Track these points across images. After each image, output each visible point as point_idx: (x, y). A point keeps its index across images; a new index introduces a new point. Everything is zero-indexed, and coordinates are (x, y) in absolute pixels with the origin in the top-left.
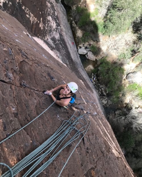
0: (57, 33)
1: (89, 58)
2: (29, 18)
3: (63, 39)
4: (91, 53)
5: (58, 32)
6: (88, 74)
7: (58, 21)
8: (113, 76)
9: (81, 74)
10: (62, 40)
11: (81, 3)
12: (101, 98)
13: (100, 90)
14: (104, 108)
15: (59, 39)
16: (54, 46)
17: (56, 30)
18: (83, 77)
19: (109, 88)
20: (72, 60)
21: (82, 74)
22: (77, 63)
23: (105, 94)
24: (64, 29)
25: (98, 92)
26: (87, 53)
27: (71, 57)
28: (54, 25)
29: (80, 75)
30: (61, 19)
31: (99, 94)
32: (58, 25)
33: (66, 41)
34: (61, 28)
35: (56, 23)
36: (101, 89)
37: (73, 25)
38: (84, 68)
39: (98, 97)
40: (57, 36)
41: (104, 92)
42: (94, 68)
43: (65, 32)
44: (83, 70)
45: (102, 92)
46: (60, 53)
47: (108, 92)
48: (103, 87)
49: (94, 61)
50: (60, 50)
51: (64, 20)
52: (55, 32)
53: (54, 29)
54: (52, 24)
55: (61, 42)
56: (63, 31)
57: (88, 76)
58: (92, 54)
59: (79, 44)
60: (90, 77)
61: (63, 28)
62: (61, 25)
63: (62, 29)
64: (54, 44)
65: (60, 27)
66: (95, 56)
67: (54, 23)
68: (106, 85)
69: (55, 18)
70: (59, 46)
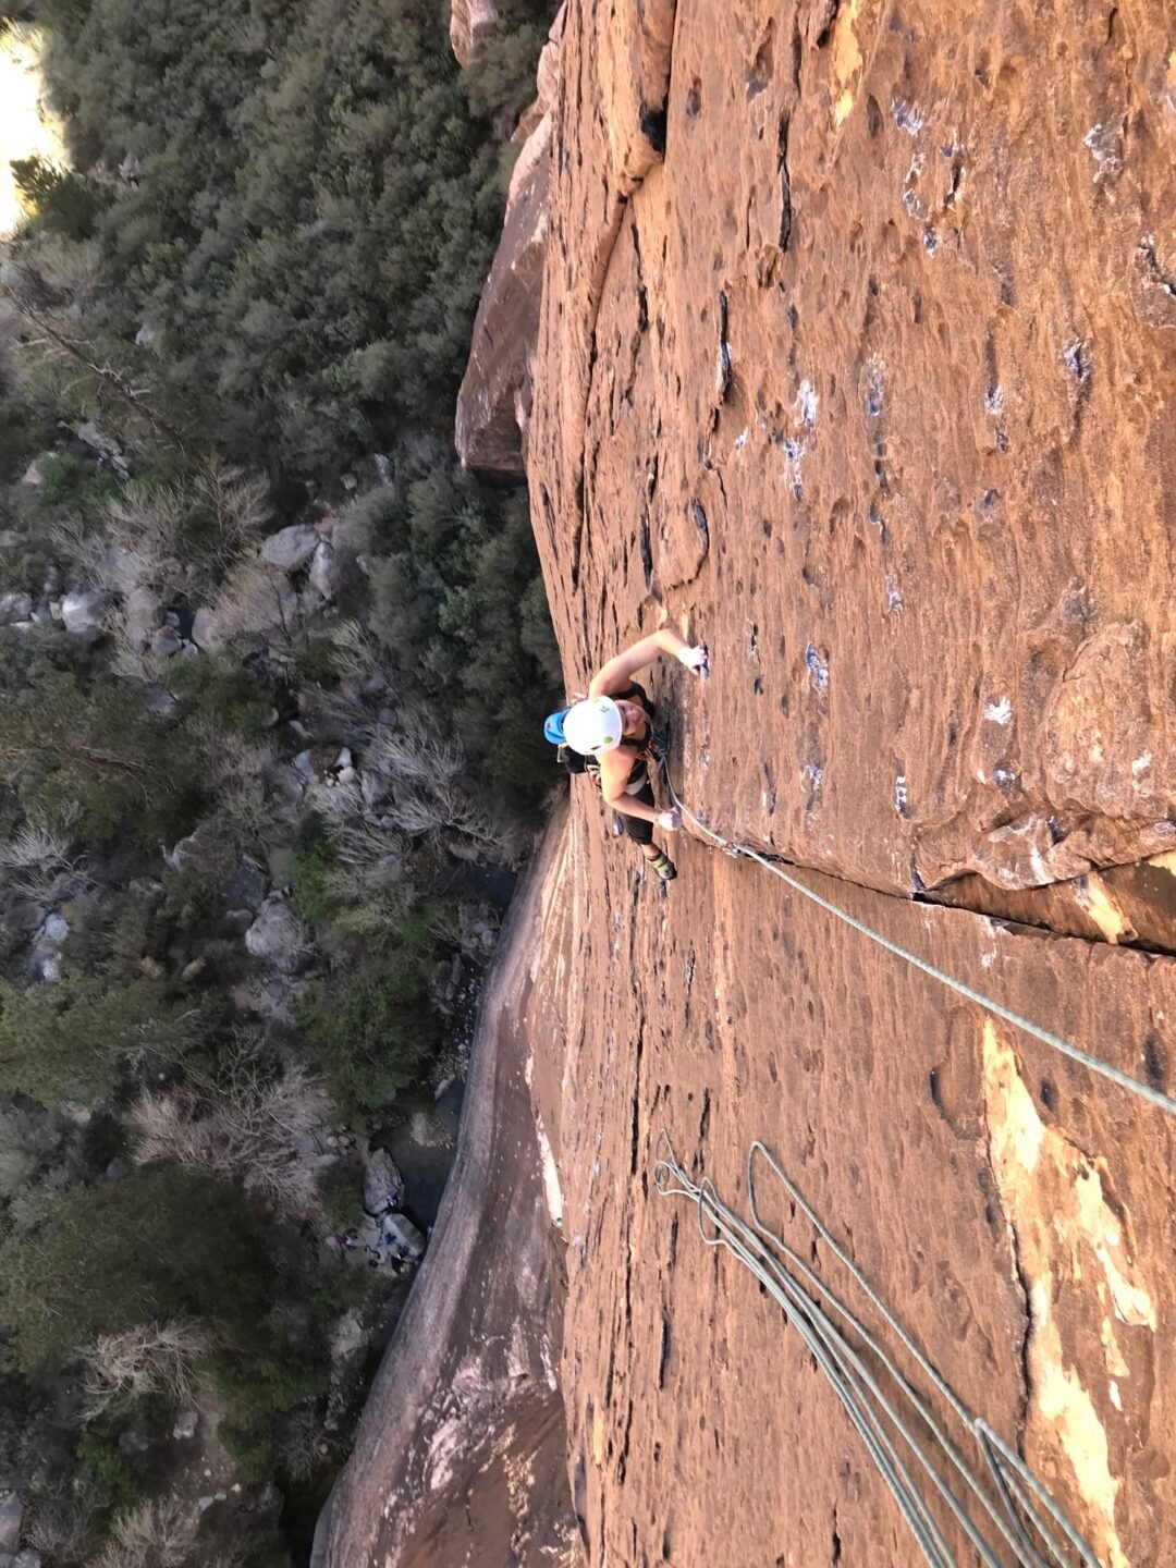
0: (457, 1392)
1: (396, 1180)
2: (533, 1472)
3: (450, 1349)
4: (369, 1197)
5: (449, 1398)
6: (458, 1110)
7: (411, 1454)
8: (365, 1017)
9: (495, 1128)
10: (459, 1343)
11: (221, 1496)
12: (487, 960)
13: (463, 996)
14: (506, 907)
15: (467, 1358)
16: (516, 1325)
17: (453, 1410)
18: (496, 1107)
19: (422, 981)
20: (485, 1220)
21: (489, 1123)
22: (472, 1195)
23: (457, 964)
24: (410, 1399)
25: (476, 994)
26: (390, 1210)
27: (478, 1237)
28: (446, 1440)
29: (499, 1126)
30: (389, 1463)
31: (478, 983)
32: (424, 1432)
33: (443, 1332)
34: (420, 1411)
35: (424, 1449)
36: (455, 999)
37: (342, 1410)
38: (454, 1151)
39: (498, 976)
40: (470, 1372)
41: (455, 979)
42: (409, 1118)
43: (413, 1381)
44: (467, 1144)
45: (464, 983)
46: (512, 1278)
47: (440, 964)
48: (444, 1001)
49: (387, 1150)
50: (501, 1294)
51: (370, 1458)
52: (466, 1401)
53: (458, 1417)
54: (451, 1444)
55: (472, 1332)
56: (425, 1389)
57: (468, 1098)
58: (369, 1186)
59: (395, 1283)
60: (459, 1090)
61: (410, 1409)
62: (412, 1426)
63: (420, 1405)
64: (510, 1339)
65: (419, 1421)
66: (365, 1168)
67: (441, 1445)
68: (424, 998)
69: (412, 1479)
70: (494, 1317)
